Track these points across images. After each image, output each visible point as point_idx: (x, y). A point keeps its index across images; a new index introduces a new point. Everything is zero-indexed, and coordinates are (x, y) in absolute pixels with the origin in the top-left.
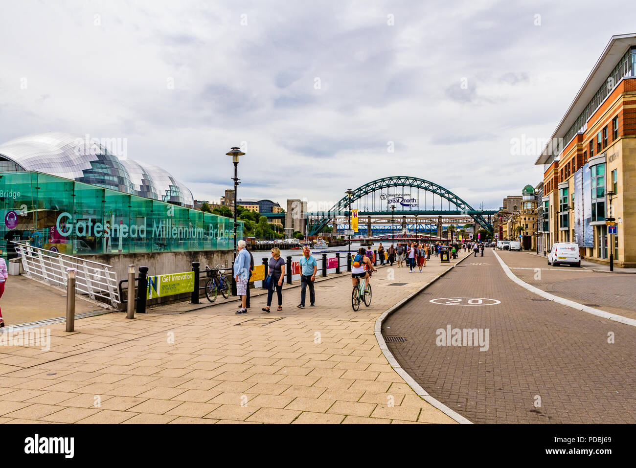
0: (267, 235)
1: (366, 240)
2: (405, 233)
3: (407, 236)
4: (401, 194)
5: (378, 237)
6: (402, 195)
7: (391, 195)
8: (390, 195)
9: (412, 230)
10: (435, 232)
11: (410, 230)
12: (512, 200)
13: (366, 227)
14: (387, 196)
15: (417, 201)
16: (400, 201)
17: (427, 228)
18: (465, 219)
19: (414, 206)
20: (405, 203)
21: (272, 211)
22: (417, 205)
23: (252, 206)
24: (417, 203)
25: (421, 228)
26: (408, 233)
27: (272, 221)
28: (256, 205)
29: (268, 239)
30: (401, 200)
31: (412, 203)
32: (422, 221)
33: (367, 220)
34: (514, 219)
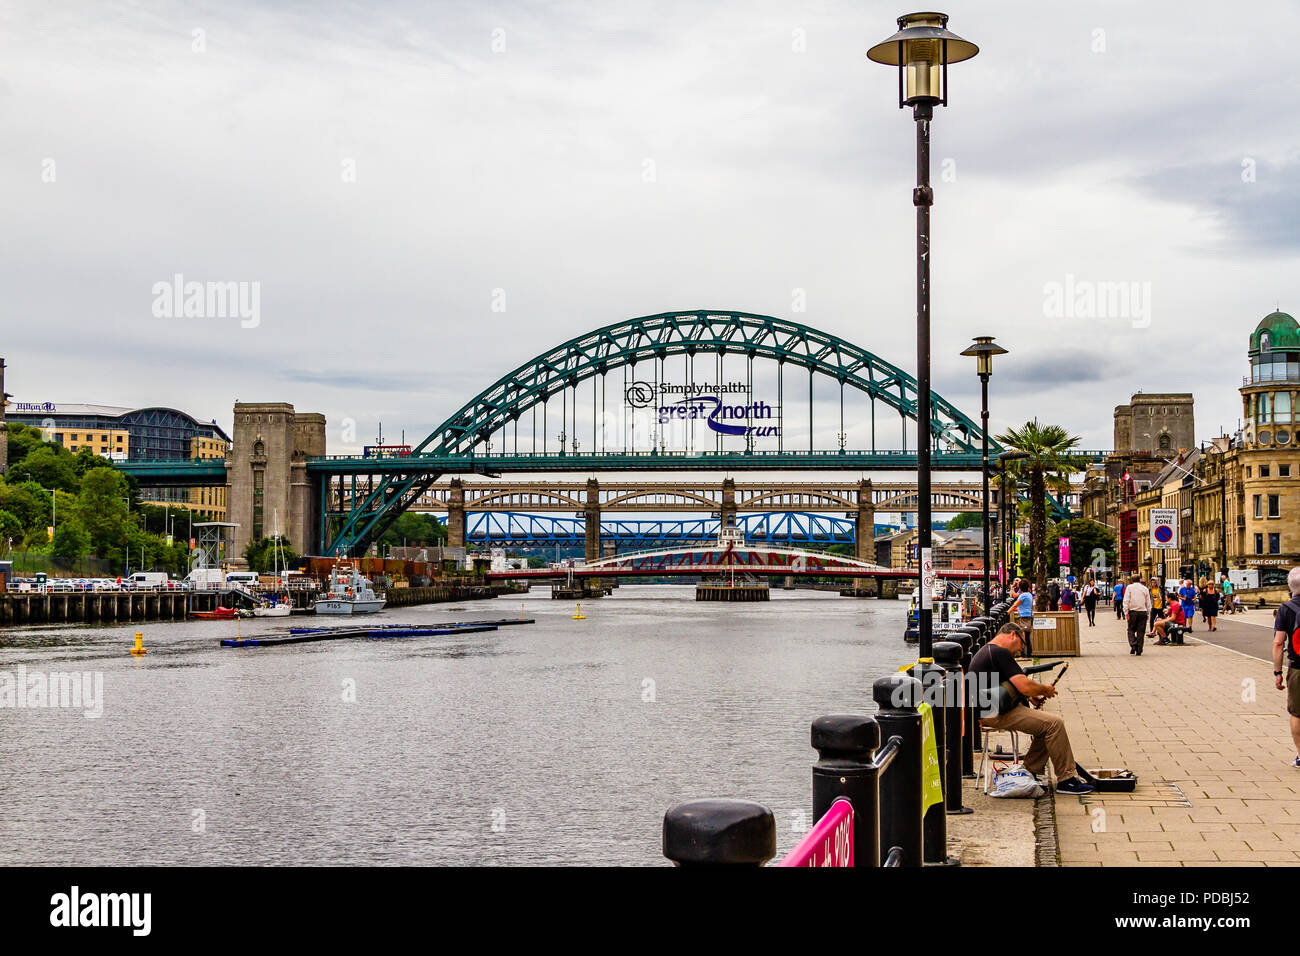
0: (113, 553)
1: (577, 576)
2: (731, 544)
3: (740, 560)
4: (713, 383)
5: (625, 563)
6: (715, 389)
7: (671, 389)
8: (667, 389)
9: (762, 538)
10: (846, 545)
11: (752, 538)
12: (1152, 411)
13: (580, 529)
14: (654, 393)
15: (774, 412)
16: (707, 413)
17: (816, 531)
18: (961, 494)
19: (763, 433)
20: (729, 422)
21: (186, 454)
22: (777, 431)
23: (98, 433)
24: (774, 423)
25: (795, 530)
26: (740, 548)
27: (185, 497)
28: (116, 427)
29: (114, 570)
30: (711, 406)
31: (757, 423)
32: (796, 500)
33: (584, 497)
34: (1202, 476)
